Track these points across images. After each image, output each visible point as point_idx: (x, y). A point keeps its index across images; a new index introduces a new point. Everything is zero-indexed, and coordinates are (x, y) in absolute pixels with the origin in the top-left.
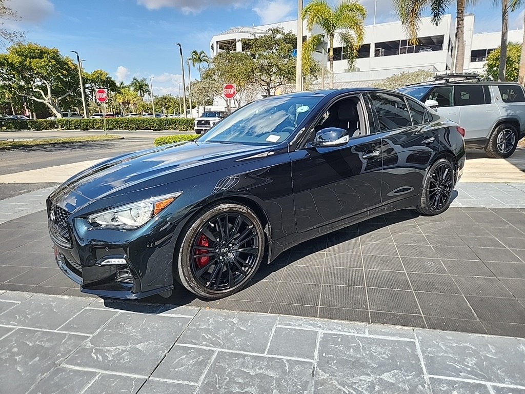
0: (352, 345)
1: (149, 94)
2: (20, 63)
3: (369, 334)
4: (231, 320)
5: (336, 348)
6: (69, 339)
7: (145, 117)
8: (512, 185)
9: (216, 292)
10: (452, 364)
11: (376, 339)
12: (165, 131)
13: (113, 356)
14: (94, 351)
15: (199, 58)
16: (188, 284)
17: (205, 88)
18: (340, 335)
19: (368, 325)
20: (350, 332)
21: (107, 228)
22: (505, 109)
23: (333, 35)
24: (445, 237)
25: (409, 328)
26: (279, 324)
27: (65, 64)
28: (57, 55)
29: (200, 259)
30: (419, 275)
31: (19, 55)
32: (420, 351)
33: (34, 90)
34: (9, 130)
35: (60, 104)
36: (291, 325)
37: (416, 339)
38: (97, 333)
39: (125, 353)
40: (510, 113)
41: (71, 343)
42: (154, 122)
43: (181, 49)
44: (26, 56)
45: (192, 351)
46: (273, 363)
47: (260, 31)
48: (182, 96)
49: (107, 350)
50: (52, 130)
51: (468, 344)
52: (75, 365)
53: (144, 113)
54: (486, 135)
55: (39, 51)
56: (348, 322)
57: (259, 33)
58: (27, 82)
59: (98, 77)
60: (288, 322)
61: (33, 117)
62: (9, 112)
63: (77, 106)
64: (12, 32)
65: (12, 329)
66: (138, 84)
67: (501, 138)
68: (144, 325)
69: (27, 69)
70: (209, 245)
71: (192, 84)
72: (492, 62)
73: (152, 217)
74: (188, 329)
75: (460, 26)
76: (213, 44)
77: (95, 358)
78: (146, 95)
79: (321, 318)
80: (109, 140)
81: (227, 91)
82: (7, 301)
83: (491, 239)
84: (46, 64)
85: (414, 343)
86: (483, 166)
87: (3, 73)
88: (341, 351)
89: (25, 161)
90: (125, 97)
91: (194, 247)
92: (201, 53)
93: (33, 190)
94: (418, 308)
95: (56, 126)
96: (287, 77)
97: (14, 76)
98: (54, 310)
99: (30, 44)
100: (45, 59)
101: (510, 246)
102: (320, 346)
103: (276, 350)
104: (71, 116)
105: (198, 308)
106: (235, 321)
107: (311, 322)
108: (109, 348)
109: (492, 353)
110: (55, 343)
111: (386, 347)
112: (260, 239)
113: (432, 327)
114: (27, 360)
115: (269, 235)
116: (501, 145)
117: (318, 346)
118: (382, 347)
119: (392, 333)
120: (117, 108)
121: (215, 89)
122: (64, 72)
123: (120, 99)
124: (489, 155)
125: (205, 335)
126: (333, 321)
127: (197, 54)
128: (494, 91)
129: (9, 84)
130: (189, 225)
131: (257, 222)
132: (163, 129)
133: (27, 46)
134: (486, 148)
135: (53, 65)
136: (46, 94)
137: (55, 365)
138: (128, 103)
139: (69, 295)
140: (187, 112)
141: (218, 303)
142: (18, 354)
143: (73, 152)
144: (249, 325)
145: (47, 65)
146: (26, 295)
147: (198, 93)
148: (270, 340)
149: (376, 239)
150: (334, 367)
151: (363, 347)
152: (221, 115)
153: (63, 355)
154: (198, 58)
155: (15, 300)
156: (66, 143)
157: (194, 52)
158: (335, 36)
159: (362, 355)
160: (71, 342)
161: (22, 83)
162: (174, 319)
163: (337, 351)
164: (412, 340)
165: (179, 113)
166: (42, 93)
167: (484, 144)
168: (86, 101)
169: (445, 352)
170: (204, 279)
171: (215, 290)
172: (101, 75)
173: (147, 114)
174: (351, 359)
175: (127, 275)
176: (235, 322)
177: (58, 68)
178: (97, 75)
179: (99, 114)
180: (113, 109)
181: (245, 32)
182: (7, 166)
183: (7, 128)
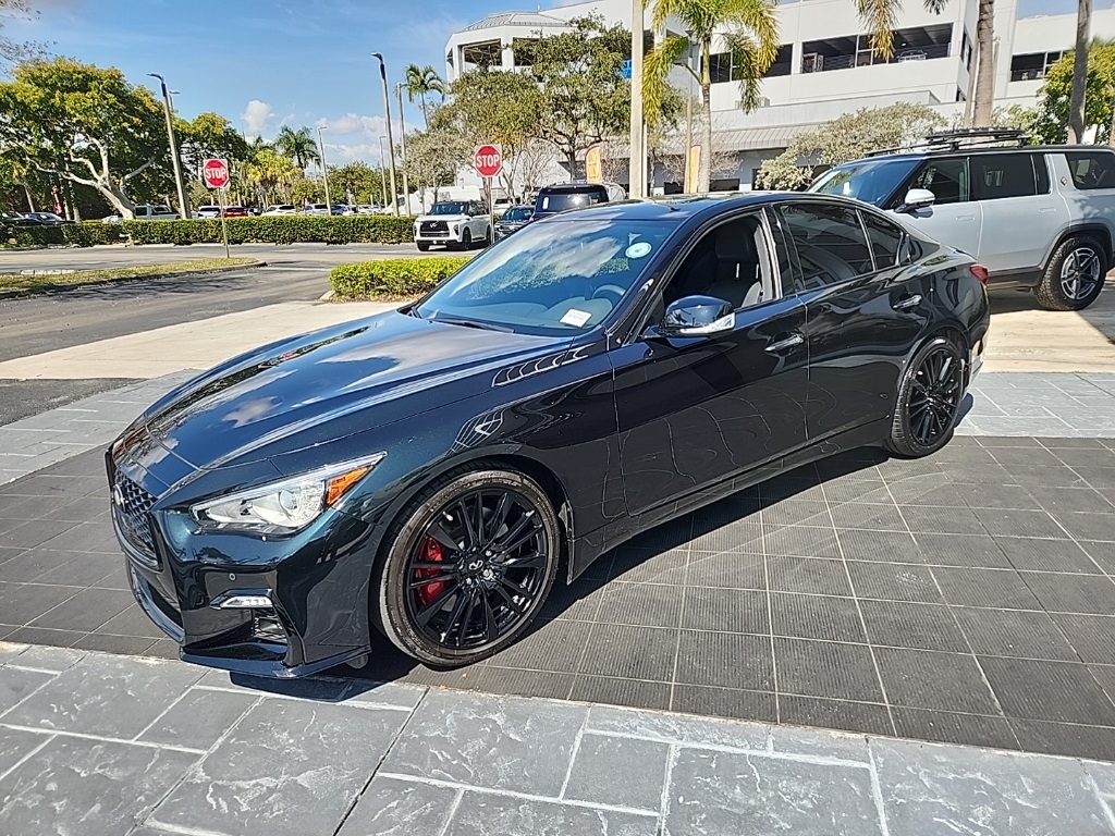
0: (739, 777)
1: (318, 161)
2: (41, 101)
3: (775, 750)
4: (491, 716)
5: (707, 784)
6: (161, 761)
7: (309, 212)
8: (1091, 380)
9: (461, 652)
10: (944, 821)
11: (789, 761)
12: (354, 244)
13: (251, 803)
14: (211, 790)
15: (422, 82)
16: (402, 641)
17: (435, 150)
18: (715, 752)
19: (775, 729)
20: (736, 746)
21: (231, 532)
22: (1079, 204)
23: (709, 40)
24: (941, 511)
25: (859, 736)
26: (590, 727)
27: (136, 102)
28: (119, 84)
29: (424, 588)
30: (884, 607)
31: (37, 85)
32: (879, 790)
33: (73, 160)
34: (23, 246)
35: (127, 189)
36: (614, 729)
37: (872, 761)
38: (216, 747)
39: (274, 795)
40: (1089, 214)
41: (165, 772)
42: (330, 225)
43: (382, 67)
44: (54, 87)
45: (410, 789)
46: (578, 819)
47: (553, 21)
48: (388, 165)
49: (238, 788)
50: (115, 246)
51: (979, 775)
52: (174, 822)
53: (307, 204)
54: (1037, 262)
55: (80, 76)
56: (733, 721)
57: (551, 25)
58: (59, 143)
59: (207, 128)
60: (608, 722)
61: (72, 217)
62: (21, 206)
63: (165, 193)
64: (21, 44)
65: (45, 737)
66: (293, 140)
67: (1071, 268)
68: (311, 729)
69: (56, 115)
70: (442, 557)
71: (409, 141)
72: (1056, 84)
73: (325, 506)
74: (403, 740)
75: (985, 16)
76: (451, 52)
77: (215, 807)
78: (311, 163)
79: (677, 711)
80: (234, 269)
81: (482, 160)
82: (33, 670)
83: (1037, 517)
84: (96, 103)
85: (867, 771)
86: (1031, 332)
87: (6, 124)
88: (716, 792)
89: (59, 324)
90: (267, 169)
91: (412, 566)
92: (427, 73)
93: (78, 398)
94: (878, 687)
95: (121, 235)
96: (612, 124)
97: (29, 129)
98: (129, 693)
99: (61, 60)
100: (94, 93)
101: (1078, 532)
102: (673, 780)
103: (584, 789)
104: (153, 214)
105: (421, 689)
106: (499, 718)
107: (656, 720)
108: (241, 784)
109: (1027, 795)
110: (132, 770)
111: (809, 782)
112: (550, 538)
113: (907, 732)
114: (76, 810)
115: (570, 526)
116: (1070, 283)
117: (670, 778)
118: (801, 783)
119: (821, 748)
120: (250, 192)
121: (457, 152)
122: (136, 120)
123: (255, 175)
124: (1042, 303)
125: (436, 752)
126: (701, 718)
127: (418, 74)
128: (1056, 165)
129: (20, 148)
130: (401, 521)
131: (543, 502)
132: (347, 241)
133: (54, 65)
134: (1036, 288)
135: (111, 106)
136: (99, 168)
137: (133, 822)
138: (273, 182)
139: (159, 656)
140: (397, 200)
141: (464, 675)
142: (58, 798)
143: (158, 301)
144: (527, 728)
145: (99, 105)
146: (71, 654)
147: (421, 162)
148: (571, 764)
149: (796, 518)
150: (701, 830)
151: (762, 780)
152: (471, 209)
153: (149, 799)
154: (420, 82)
155: (49, 669)
156: (145, 278)
157: (412, 69)
158: (713, 40)
159: (761, 800)
160: (166, 767)
161: (47, 144)
162: (373, 714)
163: (707, 792)
164: (864, 765)
165: (383, 202)
166: (91, 166)
167: (1032, 282)
168: (184, 181)
169: (932, 793)
170: (434, 627)
171: (458, 649)
172: (213, 124)
173: (313, 205)
174: (736, 811)
175: (275, 626)
176: (499, 722)
177: (121, 111)
178: (205, 124)
179: (212, 206)
180: (241, 194)
181: (520, 24)
182: (21, 336)
183: (20, 242)
